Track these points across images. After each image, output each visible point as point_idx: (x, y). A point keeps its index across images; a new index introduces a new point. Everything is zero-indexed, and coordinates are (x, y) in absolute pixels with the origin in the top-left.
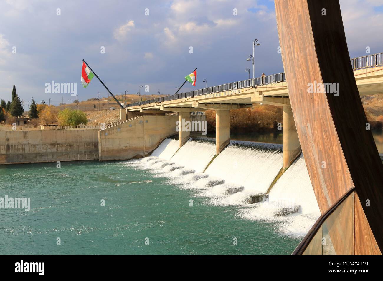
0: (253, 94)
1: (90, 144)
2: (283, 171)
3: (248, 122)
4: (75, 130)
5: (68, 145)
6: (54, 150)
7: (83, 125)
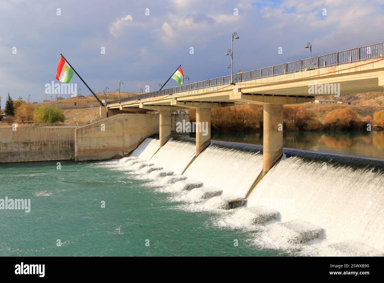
0: (231, 92)
1: (66, 143)
2: (263, 174)
3: (233, 121)
4: (50, 129)
5: (42, 143)
6: (27, 149)
7: (61, 123)
